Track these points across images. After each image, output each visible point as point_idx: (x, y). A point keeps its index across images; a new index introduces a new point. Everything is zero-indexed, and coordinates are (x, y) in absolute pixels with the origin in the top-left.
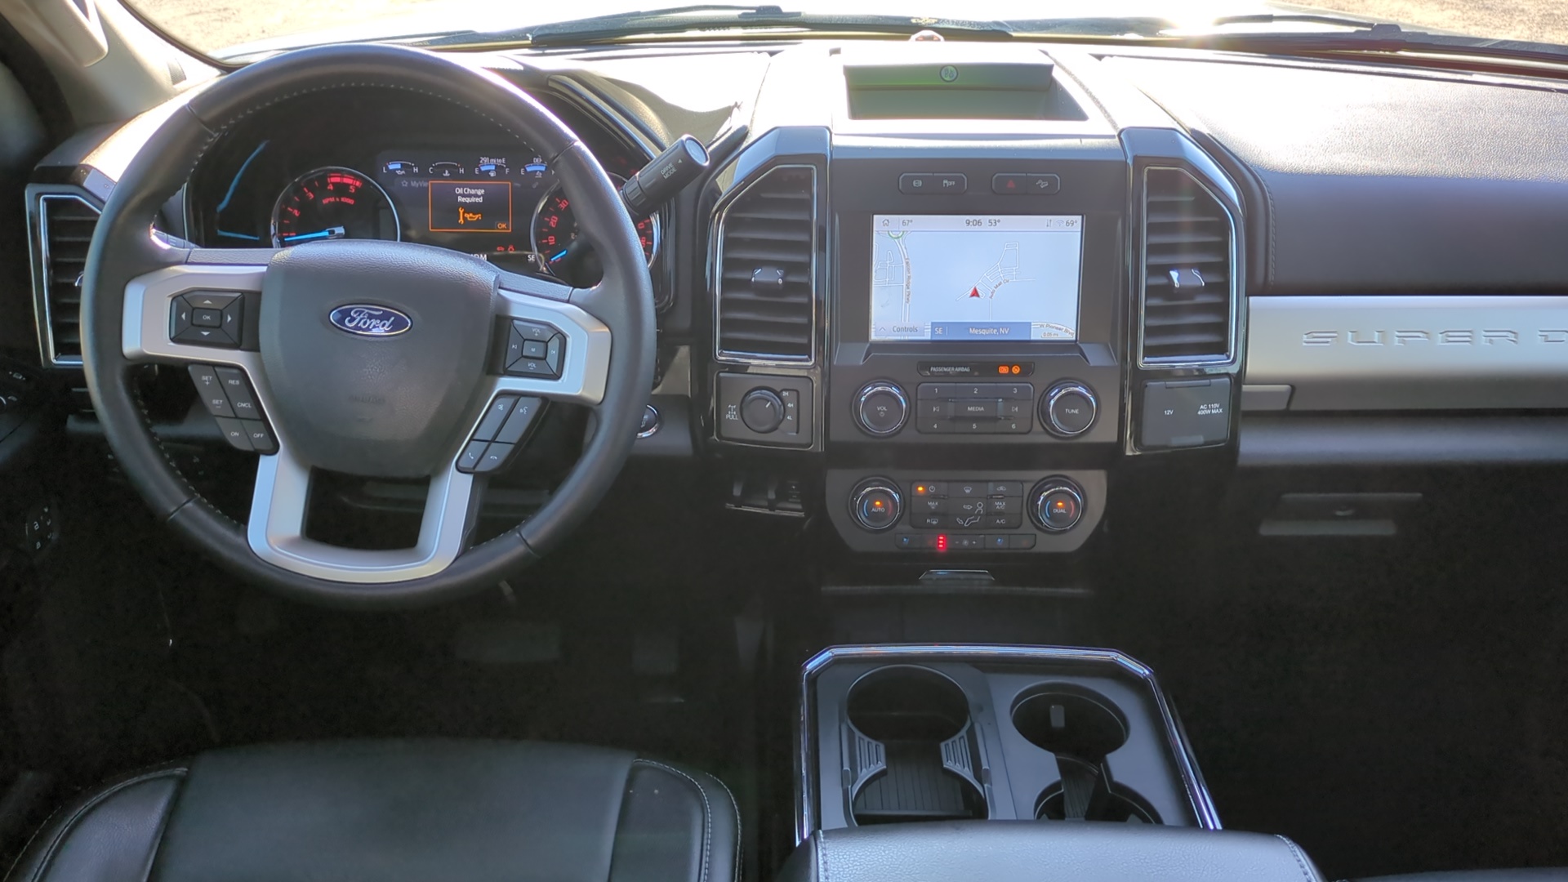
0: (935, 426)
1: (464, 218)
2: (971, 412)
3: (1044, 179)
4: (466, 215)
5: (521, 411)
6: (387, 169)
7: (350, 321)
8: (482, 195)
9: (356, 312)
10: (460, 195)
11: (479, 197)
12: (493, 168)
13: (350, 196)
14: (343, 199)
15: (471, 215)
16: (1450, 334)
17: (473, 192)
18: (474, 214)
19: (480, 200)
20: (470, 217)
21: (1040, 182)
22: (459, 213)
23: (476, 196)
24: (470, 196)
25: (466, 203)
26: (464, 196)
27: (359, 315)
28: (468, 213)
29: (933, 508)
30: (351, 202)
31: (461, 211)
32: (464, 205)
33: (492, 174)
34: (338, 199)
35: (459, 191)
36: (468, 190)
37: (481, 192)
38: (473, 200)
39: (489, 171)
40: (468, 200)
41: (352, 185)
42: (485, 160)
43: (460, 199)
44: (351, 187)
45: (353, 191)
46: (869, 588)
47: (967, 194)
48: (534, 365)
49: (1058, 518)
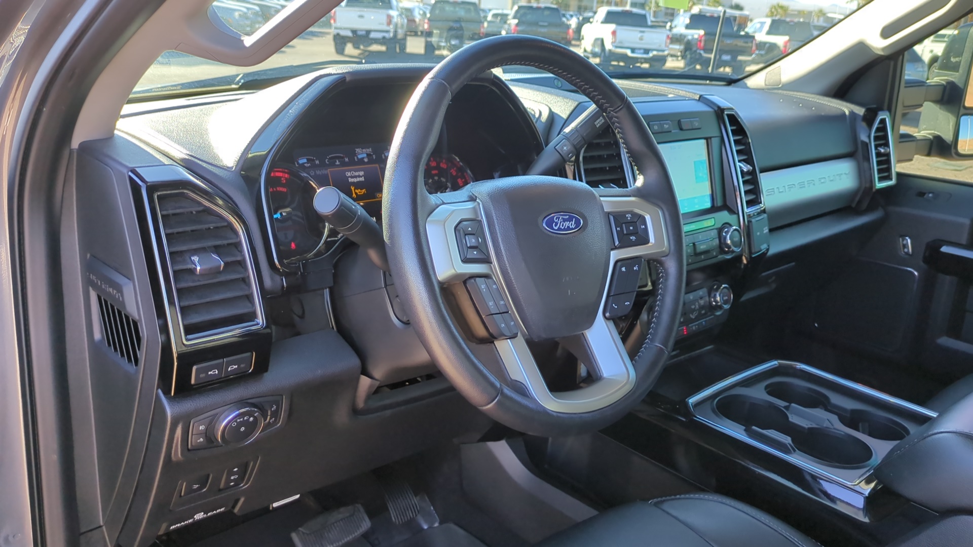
1: (356, 193)
4: (356, 191)
5: (635, 268)
6: (298, 163)
7: (556, 226)
8: (363, 175)
9: (556, 219)
10: (349, 177)
11: (361, 177)
12: (365, 155)
13: (283, 186)
14: (278, 189)
15: (359, 190)
16: (800, 184)
17: (357, 174)
18: (361, 190)
19: (362, 179)
20: (359, 192)
22: (352, 190)
23: (359, 176)
24: (356, 177)
25: (354, 182)
26: (352, 177)
27: (558, 220)
28: (358, 189)
30: (284, 190)
31: (353, 188)
32: (353, 184)
33: (366, 160)
34: (275, 189)
35: (348, 174)
36: (354, 173)
37: (362, 173)
38: (358, 179)
39: (363, 158)
40: (355, 180)
41: (283, 177)
42: (358, 150)
43: (350, 180)
44: (282, 179)
45: (284, 182)
47: (673, 131)
48: (634, 238)
49: (726, 302)
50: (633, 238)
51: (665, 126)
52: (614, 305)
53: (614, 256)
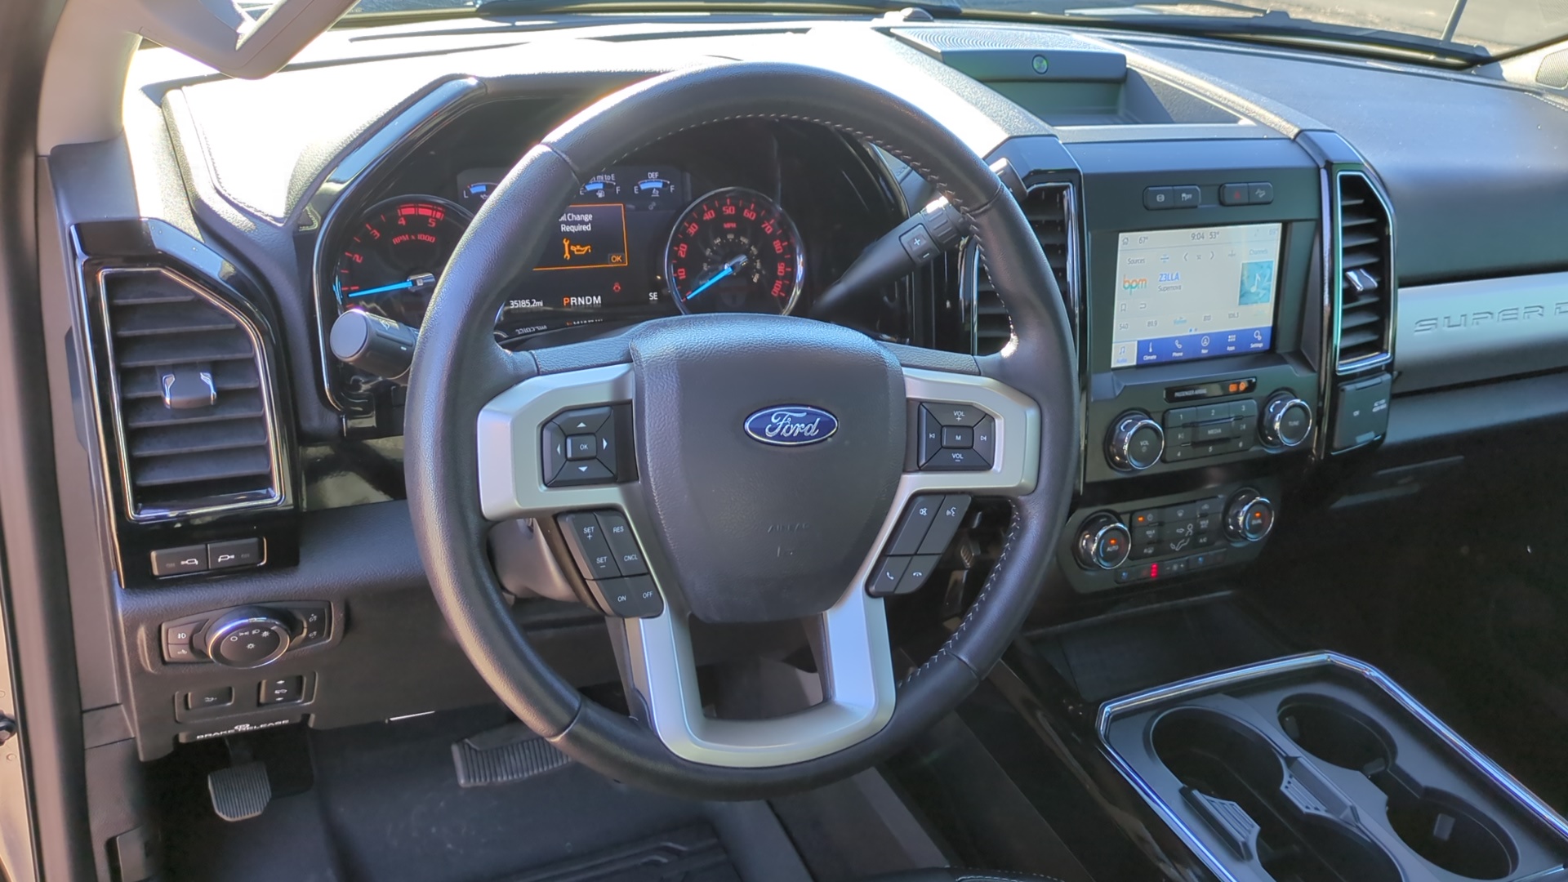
0: (1179, 454)
1: (571, 252)
2: (1211, 435)
3: (1262, 188)
4: (572, 248)
5: (948, 513)
6: (468, 193)
7: (771, 430)
8: (590, 221)
10: (563, 222)
11: (587, 224)
12: (601, 186)
13: (428, 231)
14: (420, 237)
15: (578, 247)
16: (1506, 312)
17: (578, 218)
18: (582, 246)
19: (588, 228)
20: (577, 251)
21: (1258, 191)
22: (564, 245)
23: (583, 223)
24: (575, 223)
25: (571, 232)
26: (568, 223)
27: (781, 420)
28: (575, 246)
29: (1150, 537)
30: (431, 239)
31: (566, 244)
32: (569, 235)
33: (600, 195)
34: (413, 237)
36: (573, 216)
37: (588, 218)
38: (580, 228)
39: (596, 191)
40: (573, 229)
41: (431, 217)
43: (564, 228)
44: (430, 221)
45: (434, 224)
46: (1059, 627)
47: (1200, 207)
48: (960, 456)
49: (1255, 530)
50: (958, 456)
51: (1184, 195)
52: (888, 574)
53: (911, 483)
